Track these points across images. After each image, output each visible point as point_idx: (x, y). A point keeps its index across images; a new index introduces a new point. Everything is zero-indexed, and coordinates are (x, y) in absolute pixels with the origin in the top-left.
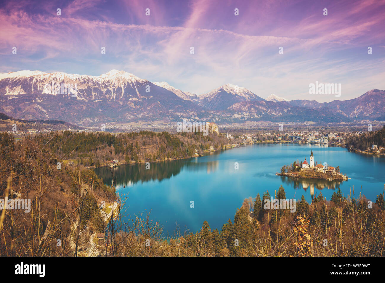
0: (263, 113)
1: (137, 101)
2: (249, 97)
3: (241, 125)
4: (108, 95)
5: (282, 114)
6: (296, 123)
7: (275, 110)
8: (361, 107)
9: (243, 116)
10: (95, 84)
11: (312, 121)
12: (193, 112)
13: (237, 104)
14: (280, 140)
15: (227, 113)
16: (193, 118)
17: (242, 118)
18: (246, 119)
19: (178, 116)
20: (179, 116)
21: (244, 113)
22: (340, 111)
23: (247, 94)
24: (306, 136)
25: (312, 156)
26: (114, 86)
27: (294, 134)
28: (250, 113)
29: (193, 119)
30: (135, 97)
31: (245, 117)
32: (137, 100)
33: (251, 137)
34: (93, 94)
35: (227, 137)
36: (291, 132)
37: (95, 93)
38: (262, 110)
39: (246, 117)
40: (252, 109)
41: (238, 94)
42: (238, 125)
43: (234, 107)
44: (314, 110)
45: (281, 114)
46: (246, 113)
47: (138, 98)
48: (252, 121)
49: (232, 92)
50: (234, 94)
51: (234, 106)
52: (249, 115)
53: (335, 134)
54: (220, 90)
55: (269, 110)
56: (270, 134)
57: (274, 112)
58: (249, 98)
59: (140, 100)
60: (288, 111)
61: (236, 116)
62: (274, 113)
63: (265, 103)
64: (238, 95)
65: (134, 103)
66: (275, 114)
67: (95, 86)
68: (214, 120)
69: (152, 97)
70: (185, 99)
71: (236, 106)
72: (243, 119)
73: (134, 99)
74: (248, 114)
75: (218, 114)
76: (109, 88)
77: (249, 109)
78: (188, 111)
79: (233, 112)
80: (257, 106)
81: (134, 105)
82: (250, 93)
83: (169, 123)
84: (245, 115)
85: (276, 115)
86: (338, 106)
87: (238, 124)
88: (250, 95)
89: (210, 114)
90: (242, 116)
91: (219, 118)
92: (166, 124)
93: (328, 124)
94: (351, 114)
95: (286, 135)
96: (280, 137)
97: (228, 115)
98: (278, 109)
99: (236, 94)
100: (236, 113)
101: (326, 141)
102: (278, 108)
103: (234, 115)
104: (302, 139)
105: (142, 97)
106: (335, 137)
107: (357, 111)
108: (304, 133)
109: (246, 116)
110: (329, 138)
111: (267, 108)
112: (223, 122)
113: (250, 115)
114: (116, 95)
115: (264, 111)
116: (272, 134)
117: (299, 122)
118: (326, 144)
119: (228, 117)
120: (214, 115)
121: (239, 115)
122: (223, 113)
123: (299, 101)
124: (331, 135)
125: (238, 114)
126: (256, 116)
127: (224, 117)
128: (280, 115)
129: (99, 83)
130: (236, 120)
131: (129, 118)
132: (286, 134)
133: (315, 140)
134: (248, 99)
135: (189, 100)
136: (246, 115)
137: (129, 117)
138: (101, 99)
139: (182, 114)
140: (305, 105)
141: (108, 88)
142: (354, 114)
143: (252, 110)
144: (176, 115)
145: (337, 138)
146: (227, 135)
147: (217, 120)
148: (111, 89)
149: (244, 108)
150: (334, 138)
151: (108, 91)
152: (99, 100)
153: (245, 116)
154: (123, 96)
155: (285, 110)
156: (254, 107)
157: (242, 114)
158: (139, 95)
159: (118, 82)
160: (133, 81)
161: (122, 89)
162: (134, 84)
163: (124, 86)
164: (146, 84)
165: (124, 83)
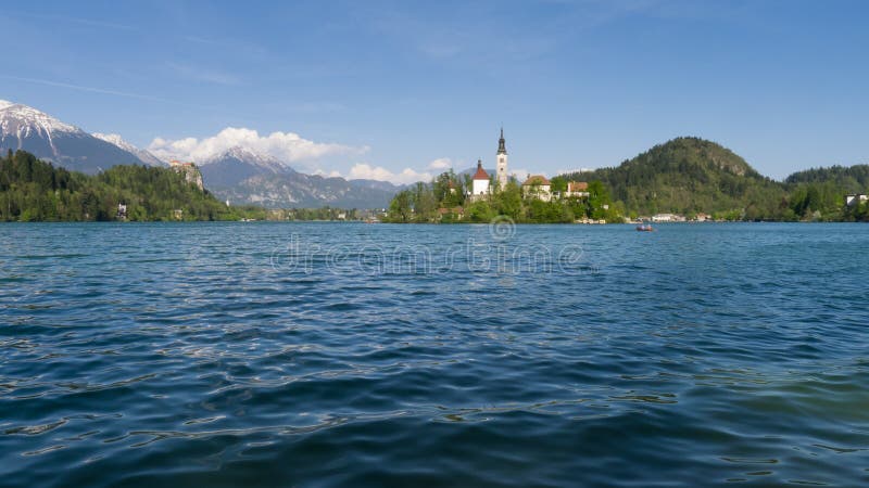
0: (303, 195)
7: (325, 190)
9: (269, 199)
13: (256, 178)
15: (238, 192)
17: (266, 202)
18: (274, 204)
21: (270, 195)
28: (281, 193)
31: (271, 201)
38: (301, 190)
39: (273, 200)
40: (284, 187)
43: (251, 183)
46: (273, 194)
47: (55, 158)
50: (252, 163)
51: (250, 180)
52: (278, 198)
54: (227, 154)
55: (315, 190)
57: (323, 194)
58: (278, 171)
59: (58, 162)
60: (346, 193)
61: (256, 199)
62: (323, 196)
63: (306, 178)
66: (325, 197)
69: (86, 157)
71: (254, 181)
74: (276, 196)
77: (279, 186)
79: (248, 191)
80: (293, 183)
84: (272, 197)
97: (240, 197)
98: (330, 190)
100: (254, 194)
102: (329, 188)
105: (63, 157)
111: (311, 187)
113: (281, 197)
115: (304, 191)
121: (261, 197)
122: (232, 193)
123: (363, 182)
125: (258, 194)
126: (292, 200)
136: (274, 197)
143: (285, 189)
149: (269, 186)
155: (342, 192)
156: (288, 184)
157: (266, 195)
158: (55, 153)
159: (9, 125)
160: (45, 126)
161: (18, 139)
162: (47, 131)
163: (23, 134)
164: (72, 134)
165: (22, 129)
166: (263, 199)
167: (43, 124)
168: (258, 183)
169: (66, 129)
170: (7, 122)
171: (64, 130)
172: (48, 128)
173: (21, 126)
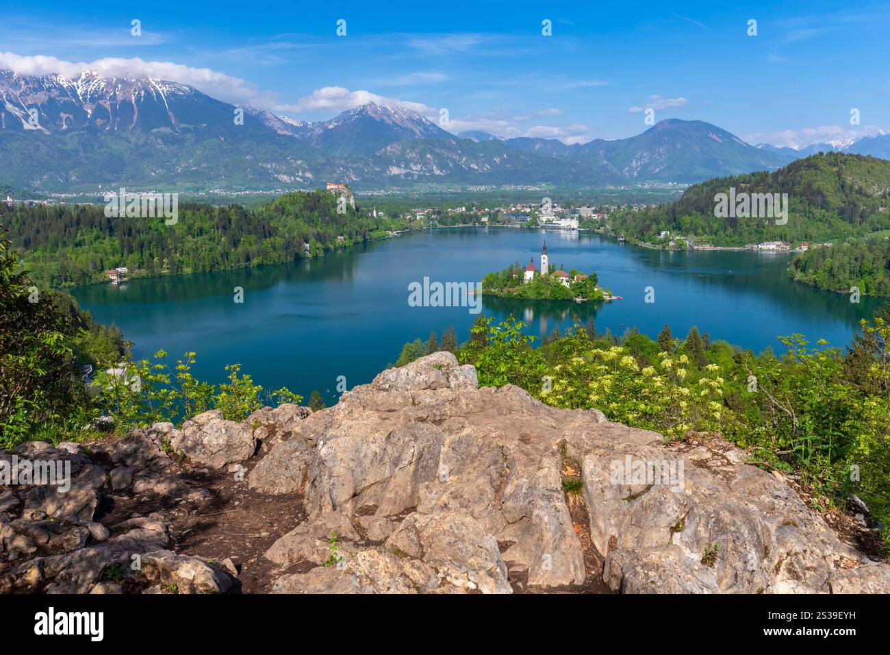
0: (451, 165)
1: (171, 134)
2: (422, 130)
3: (405, 191)
4: (99, 120)
5: (489, 167)
6: (519, 188)
7: (477, 158)
8: (645, 155)
9: (410, 171)
10: (66, 92)
11: (549, 183)
12: (299, 162)
13: (395, 145)
14: (484, 222)
15: (375, 163)
16: (300, 174)
17: (407, 175)
18: (416, 177)
19: (265, 169)
20: (269, 169)
21: (412, 165)
22: (605, 162)
23: (417, 122)
24: (536, 213)
25: (546, 254)
26: (114, 98)
27: (513, 209)
28: (424, 165)
29: (301, 178)
30: (167, 126)
31: (413, 174)
32: (171, 131)
33: (424, 215)
34: (63, 115)
35: (375, 215)
36: (507, 205)
37: (67, 115)
38: (448, 158)
39: (415, 172)
40: (429, 156)
41: (398, 122)
42: (398, 191)
43: (390, 152)
44: (553, 159)
45: (487, 168)
46: (415, 164)
47: (173, 128)
48: (429, 181)
49: (385, 118)
50: (390, 122)
51: (389, 148)
52: (421, 170)
53: (593, 208)
54: (361, 111)
55: (464, 159)
56: (464, 209)
57: (474, 163)
58: (421, 132)
59: (178, 132)
60: (503, 161)
61: (395, 171)
62: (473, 166)
63: (454, 143)
64: (397, 126)
65: (162, 138)
66: (476, 167)
67: (67, 98)
68: (347, 180)
69: (205, 125)
70: (280, 132)
71: (394, 149)
72: (410, 178)
73: (163, 129)
75: (355, 166)
76: (100, 102)
77: (422, 155)
78: (289, 158)
79: (386, 162)
80: (438, 151)
81: (165, 144)
82: (424, 120)
83: (247, 186)
84: (414, 168)
85: (478, 170)
86: (601, 152)
87: (399, 188)
88: (424, 124)
89: (337, 167)
90: (407, 171)
91: (357, 175)
92: (241, 187)
93: (582, 189)
94: (627, 169)
95: (499, 211)
96: (484, 215)
97: (377, 169)
98: (482, 157)
99: (394, 122)
100: (394, 165)
101: (574, 224)
102: (481, 155)
103: (391, 169)
104: (528, 219)
105: (182, 125)
106: (593, 215)
107: (637, 163)
108: (534, 207)
109: (416, 170)
110: (580, 216)
111: (460, 155)
112: (367, 183)
113: (424, 169)
114: (118, 119)
115: (453, 161)
116: (467, 209)
117: (525, 184)
118: (573, 229)
119: (376, 173)
120: (347, 168)
121: (402, 169)
122: (367, 164)
123: (525, 140)
124: (586, 212)
125: (399, 166)
126: (437, 172)
127: (368, 173)
128: (485, 169)
129: (76, 91)
130: (395, 180)
131: (153, 174)
132: (497, 209)
133: (554, 222)
134: (420, 135)
135: (291, 134)
136: (416, 168)
137: (153, 171)
138: (84, 129)
139: (274, 165)
140: (536, 148)
141: (99, 104)
142: (631, 168)
143: (429, 159)
144: (262, 167)
145: (595, 216)
146: (375, 212)
147: (354, 179)
148: (107, 105)
149: (410, 154)
150: (591, 216)
151: (100, 111)
152: (78, 130)
154: (137, 122)
155: (497, 160)
156: (432, 152)
157: (407, 167)
158: (173, 121)
159: (122, 89)
160: (159, 89)
161: (133, 105)
162: (162, 94)
163: (138, 100)
164: (189, 96)
165: (137, 93)
166: (403, 171)
167: (157, 86)
168: (397, 152)
169: (183, 92)
170: (120, 86)
171: (180, 93)
172: (163, 93)
173: (135, 91)
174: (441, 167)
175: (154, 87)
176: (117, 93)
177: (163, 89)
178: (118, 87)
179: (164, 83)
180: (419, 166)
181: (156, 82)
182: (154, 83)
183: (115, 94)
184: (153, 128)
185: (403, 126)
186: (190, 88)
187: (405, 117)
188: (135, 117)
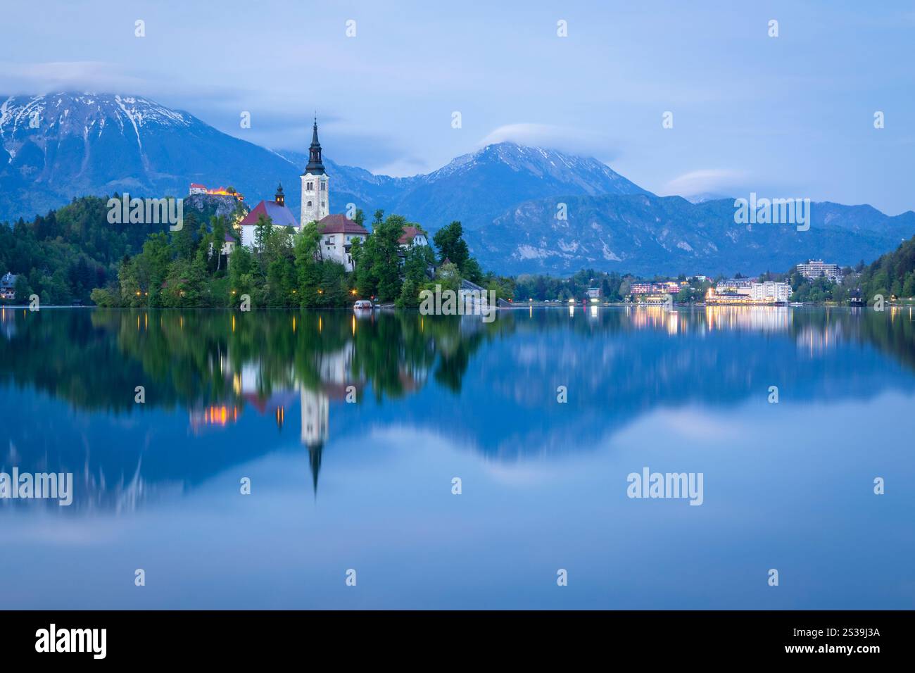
0: (638, 243)
5: (716, 250)
7: (691, 232)
9: (557, 253)
15: (490, 239)
17: (550, 261)
18: (567, 264)
21: (561, 242)
26: (54, 131)
28: (584, 242)
30: (134, 176)
31: (563, 258)
32: (140, 185)
38: (633, 230)
39: (567, 256)
40: (595, 226)
43: (521, 219)
45: (711, 250)
46: (568, 242)
47: (145, 179)
51: (518, 212)
52: (578, 252)
55: (666, 233)
57: (684, 240)
59: (152, 187)
61: (527, 253)
62: (684, 246)
71: (525, 212)
72: (556, 266)
73: (127, 182)
77: (582, 225)
79: (513, 237)
80: (614, 217)
84: (565, 248)
85: (692, 253)
90: (551, 253)
97: (494, 250)
98: (703, 230)
100: (527, 242)
103: (520, 248)
105: (160, 176)
109: (567, 253)
111: (657, 225)
113: (583, 249)
114: (58, 165)
121: (541, 250)
125: (535, 244)
126: (610, 256)
128: (708, 252)
136: (569, 249)
141: (29, 141)
143: (595, 231)
148: (43, 144)
149: (559, 223)
151: (29, 153)
153: (562, 252)
154: (87, 170)
156: (600, 219)
157: (552, 245)
158: (147, 169)
159: (72, 116)
160: (131, 117)
161: (83, 143)
162: (134, 123)
163: (93, 135)
164: (179, 128)
165: (92, 124)
166: (544, 254)
167: (128, 112)
168: (535, 219)
169: (170, 121)
170: (66, 112)
171: (165, 123)
172: (136, 121)
173: (91, 119)
174: (617, 247)
175: (123, 114)
176: (62, 123)
177: (135, 117)
178: (63, 113)
179: (140, 108)
180: (575, 245)
181: (128, 106)
182: (123, 106)
183: (57, 124)
184: (113, 179)
185: (563, 181)
186: (185, 115)
187: (569, 165)
188: (85, 162)
